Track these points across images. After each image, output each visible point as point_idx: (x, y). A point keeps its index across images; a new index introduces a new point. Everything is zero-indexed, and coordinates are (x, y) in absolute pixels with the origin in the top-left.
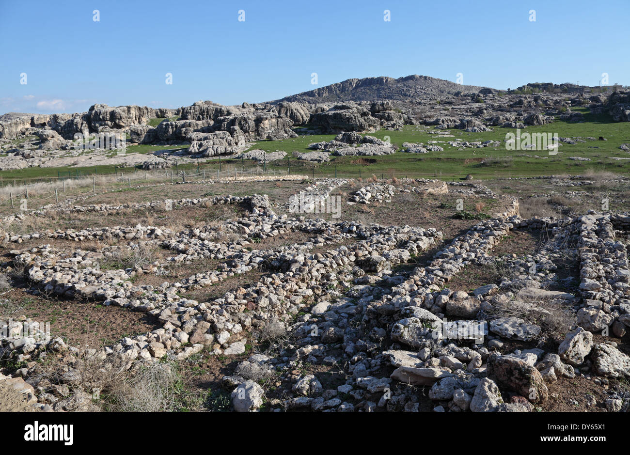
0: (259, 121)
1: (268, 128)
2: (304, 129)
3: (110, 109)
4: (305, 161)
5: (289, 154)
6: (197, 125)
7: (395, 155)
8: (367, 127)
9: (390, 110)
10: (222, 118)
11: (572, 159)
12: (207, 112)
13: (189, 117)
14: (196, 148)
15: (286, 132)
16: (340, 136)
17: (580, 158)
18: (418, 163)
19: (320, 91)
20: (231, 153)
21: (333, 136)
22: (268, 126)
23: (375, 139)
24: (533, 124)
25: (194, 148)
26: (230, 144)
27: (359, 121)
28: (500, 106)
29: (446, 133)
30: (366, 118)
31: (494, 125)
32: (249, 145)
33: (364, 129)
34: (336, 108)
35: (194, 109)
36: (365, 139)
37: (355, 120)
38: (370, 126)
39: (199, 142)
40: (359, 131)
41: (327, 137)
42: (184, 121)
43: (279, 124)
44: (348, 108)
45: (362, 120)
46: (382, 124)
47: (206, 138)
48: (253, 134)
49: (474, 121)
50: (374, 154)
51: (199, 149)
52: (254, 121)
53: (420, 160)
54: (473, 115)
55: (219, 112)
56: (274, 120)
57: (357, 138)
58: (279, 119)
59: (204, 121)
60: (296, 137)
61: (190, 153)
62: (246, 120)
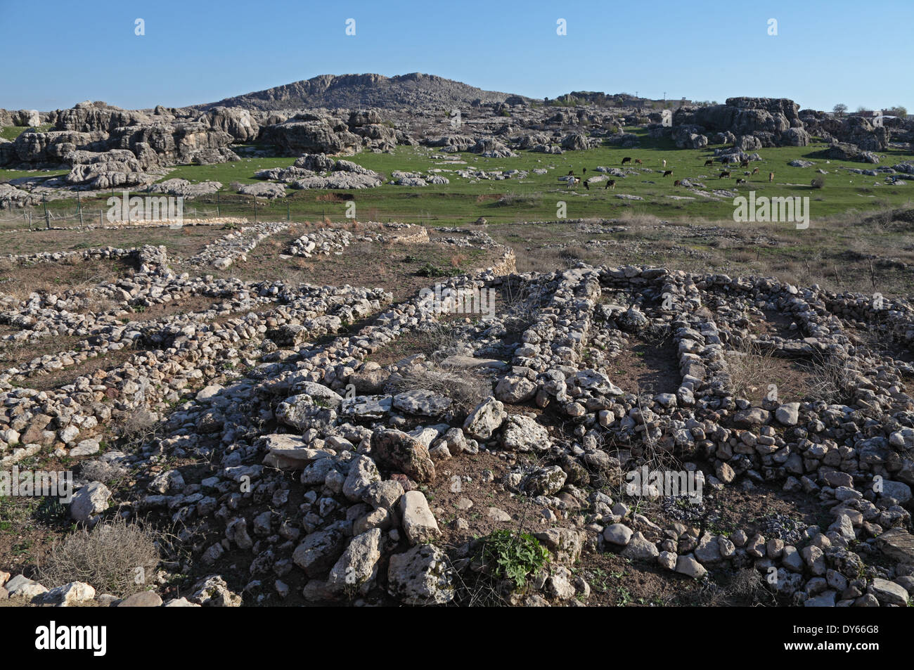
0: (180, 135)
1: (195, 146)
2: (250, 148)
4: (249, 197)
5: (226, 185)
6: (82, 139)
7: (380, 189)
8: (342, 148)
9: (378, 123)
10: (123, 129)
11: (619, 198)
12: (99, 119)
13: (69, 126)
14: (79, 175)
15: (222, 153)
16: (302, 160)
17: (629, 196)
18: (415, 200)
19: (278, 92)
20: (136, 184)
21: (292, 160)
22: (194, 143)
23: (353, 165)
24: (573, 149)
25: (77, 175)
26: (134, 170)
27: (331, 138)
28: (531, 122)
29: (455, 158)
30: (341, 134)
31: (522, 148)
32: (165, 172)
33: (339, 151)
34: (298, 118)
35: (77, 114)
36: (338, 164)
37: (326, 137)
38: (347, 145)
39: (85, 166)
40: (331, 152)
41: (284, 161)
42: (61, 133)
43: (212, 141)
44: (315, 119)
45: (335, 137)
46: (364, 143)
47: (95, 160)
48: (171, 155)
49: (494, 142)
50: (351, 187)
51: (84, 177)
52: (173, 135)
53: (416, 196)
54: (495, 134)
55: (117, 119)
56: (203, 135)
57: (327, 164)
58: (212, 133)
59: (93, 133)
60: (237, 160)
61: (71, 183)
62: (159, 134)
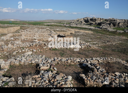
0: (119, 23)
5: (116, 30)
12: (112, 20)
14: (101, 27)
20: (106, 29)
22: (121, 25)
47: (104, 25)
48: (117, 26)
62: (116, 23)
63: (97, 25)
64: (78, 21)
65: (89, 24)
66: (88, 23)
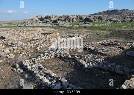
3: (49, 16)
5: (72, 25)
9: (103, 17)
14: (58, 24)
20: (63, 25)
21: (82, 22)
22: (74, 20)
23: (90, 23)
30: (94, 19)
32: (69, 24)
34: (88, 17)
35: (64, 16)
37: (91, 20)
44: (91, 17)
47: (60, 22)
50: (87, 26)
57: (87, 23)
60: (79, 22)
62: (70, 19)
63: (53, 22)
64: (32, 20)
65: (44, 23)
66: (43, 21)
